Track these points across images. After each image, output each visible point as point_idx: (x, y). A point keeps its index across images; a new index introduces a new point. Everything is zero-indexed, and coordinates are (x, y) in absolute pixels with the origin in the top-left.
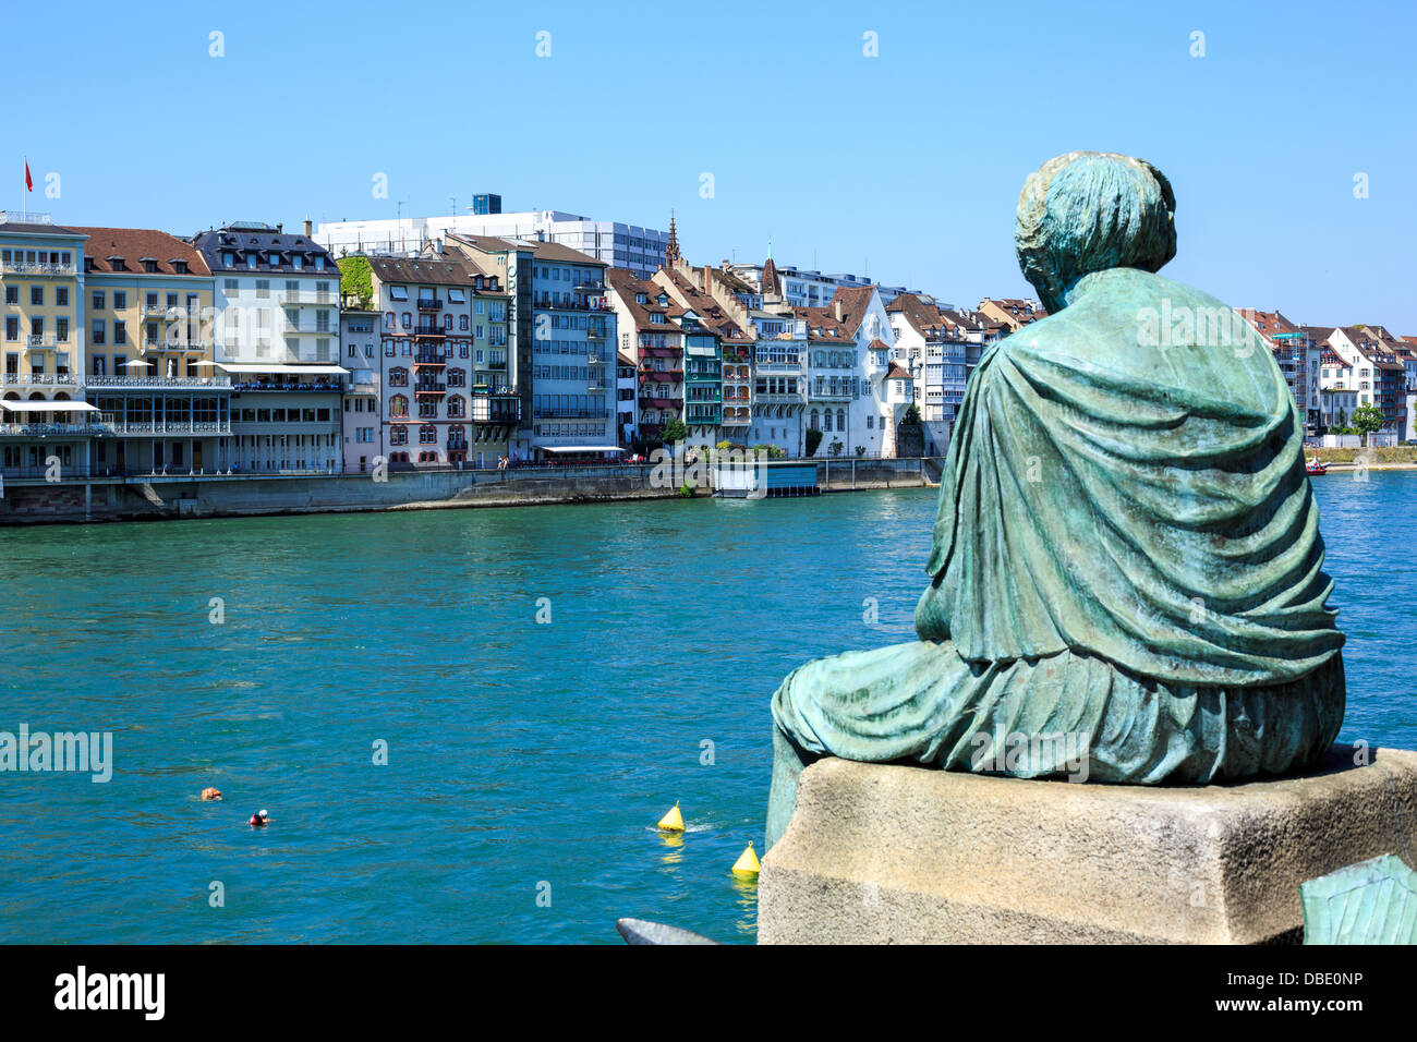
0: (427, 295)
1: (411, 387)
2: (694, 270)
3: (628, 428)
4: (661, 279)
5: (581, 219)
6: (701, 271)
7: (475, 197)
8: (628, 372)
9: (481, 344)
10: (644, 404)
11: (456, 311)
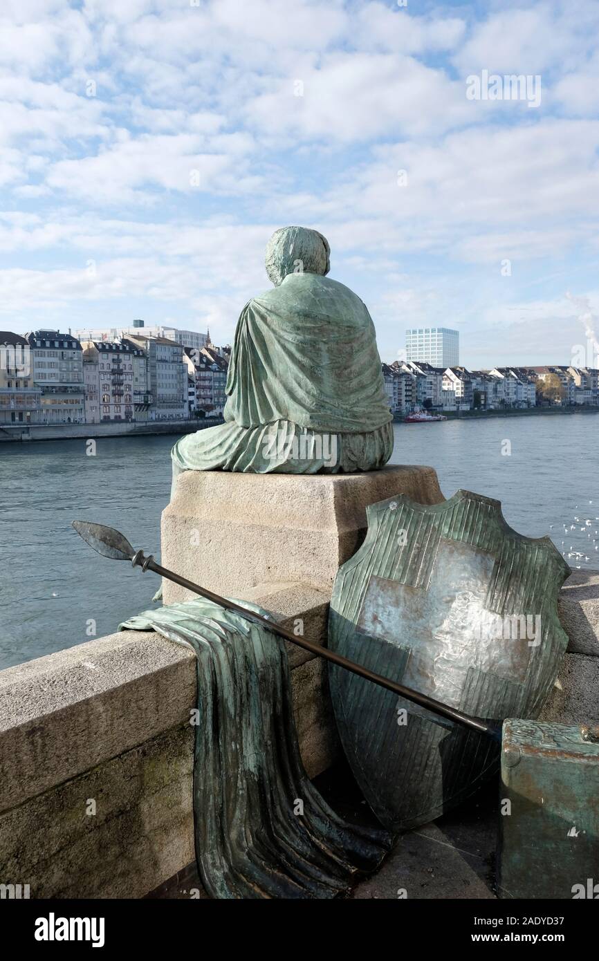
0: (116, 357)
1: (111, 391)
3: (192, 406)
4: (204, 351)
6: (219, 348)
7: (134, 321)
8: (192, 386)
10: (198, 397)
11: (127, 363)
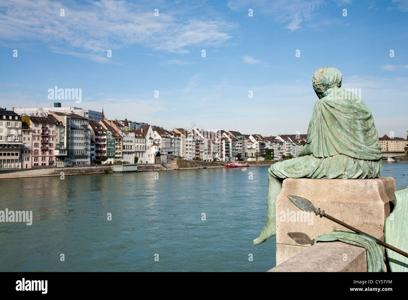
1: (40, 148)
2: (109, 121)
3: (93, 157)
4: (101, 123)
5: (81, 109)
6: (110, 121)
7: (55, 103)
8: (93, 144)
9: (58, 137)
10: (97, 152)
11: (52, 130)
